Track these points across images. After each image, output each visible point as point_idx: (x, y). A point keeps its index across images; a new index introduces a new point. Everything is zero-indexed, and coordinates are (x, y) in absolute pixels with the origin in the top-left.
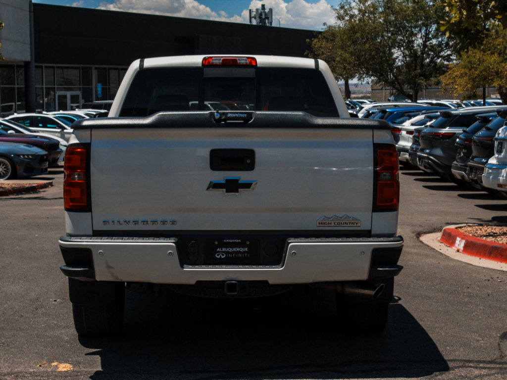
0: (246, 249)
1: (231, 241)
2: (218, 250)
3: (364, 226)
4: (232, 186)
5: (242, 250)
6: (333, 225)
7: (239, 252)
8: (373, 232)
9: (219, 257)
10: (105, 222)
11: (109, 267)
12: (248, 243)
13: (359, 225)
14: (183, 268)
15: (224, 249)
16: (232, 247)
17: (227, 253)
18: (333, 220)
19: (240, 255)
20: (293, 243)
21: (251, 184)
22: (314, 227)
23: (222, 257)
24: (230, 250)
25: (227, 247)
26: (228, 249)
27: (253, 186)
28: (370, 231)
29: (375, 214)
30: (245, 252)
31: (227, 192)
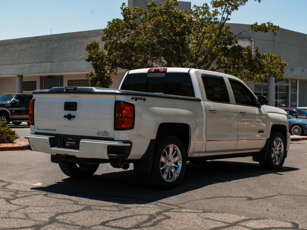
3: (111, 136)
4: (69, 117)
6: (101, 135)
7: (72, 144)
8: (115, 139)
9: (67, 145)
10: (38, 129)
11: (33, 146)
12: (75, 140)
13: (110, 135)
14: (51, 148)
15: (68, 142)
16: (71, 142)
17: (69, 144)
18: (101, 133)
19: (73, 145)
20: (82, 141)
22: (95, 135)
24: (70, 143)
27: (76, 117)
28: (113, 138)
29: (115, 131)
30: (74, 144)
31: (68, 119)
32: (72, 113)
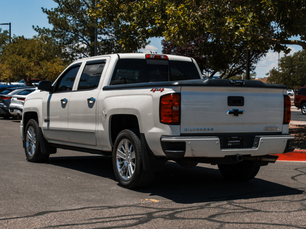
0: (239, 141)
1: (234, 137)
2: (229, 142)
4: (236, 113)
5: (237, 141)
6: (270, 130)
7: (236, 143)
8: (283, 133)
9: (229, 145)
10: (186, 130)
11: (192, 150)
12: (240, 138)
14: (221, 150)
15: (231, 141)
16: (235, 140)
17: (232, 143)
18: (270, 128)
20: (262, 138)
21: (243, 112)
23: (230, 145)
25: (232, 140)
26: (233, 141)
28: (281, 132)
29: (283, 125)
30: (239, 142)
31: (234, 115)
32: (240, 108)
